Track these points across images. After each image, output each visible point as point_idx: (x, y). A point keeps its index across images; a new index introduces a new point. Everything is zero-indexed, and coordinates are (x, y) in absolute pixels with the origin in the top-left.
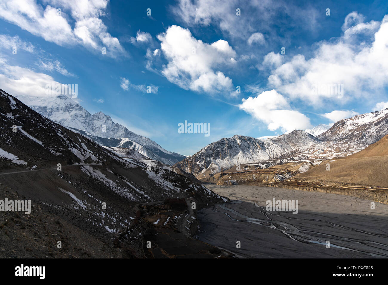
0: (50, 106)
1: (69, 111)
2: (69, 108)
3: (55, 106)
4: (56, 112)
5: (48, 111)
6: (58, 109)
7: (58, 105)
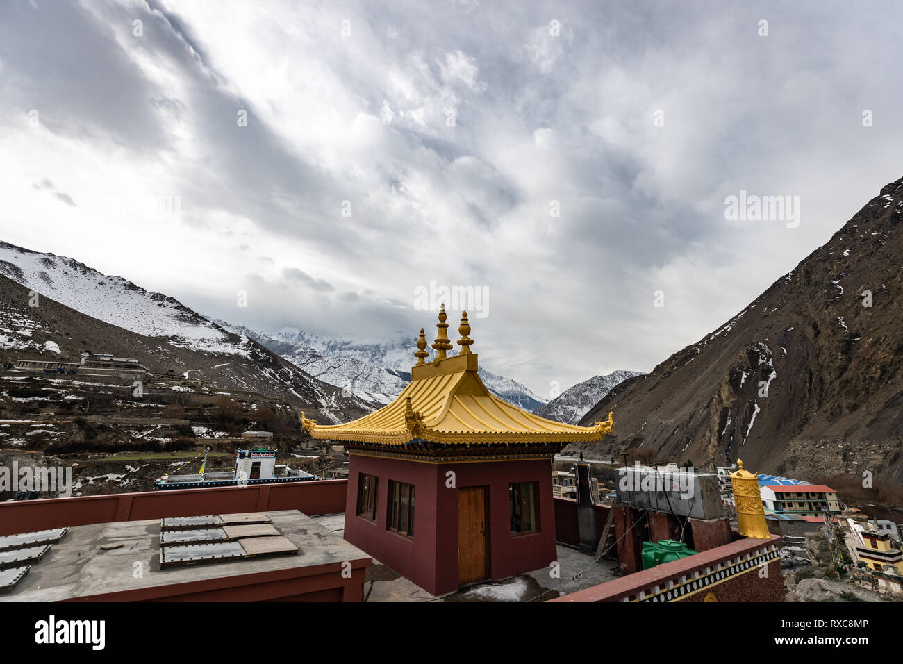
0: (383, 344)
1: (406, 348)
2: (405, 344)
3: (390, 343)
4: (390, 351)
5: (381, 350)
6: (393, 347)
7: (393, 341)
